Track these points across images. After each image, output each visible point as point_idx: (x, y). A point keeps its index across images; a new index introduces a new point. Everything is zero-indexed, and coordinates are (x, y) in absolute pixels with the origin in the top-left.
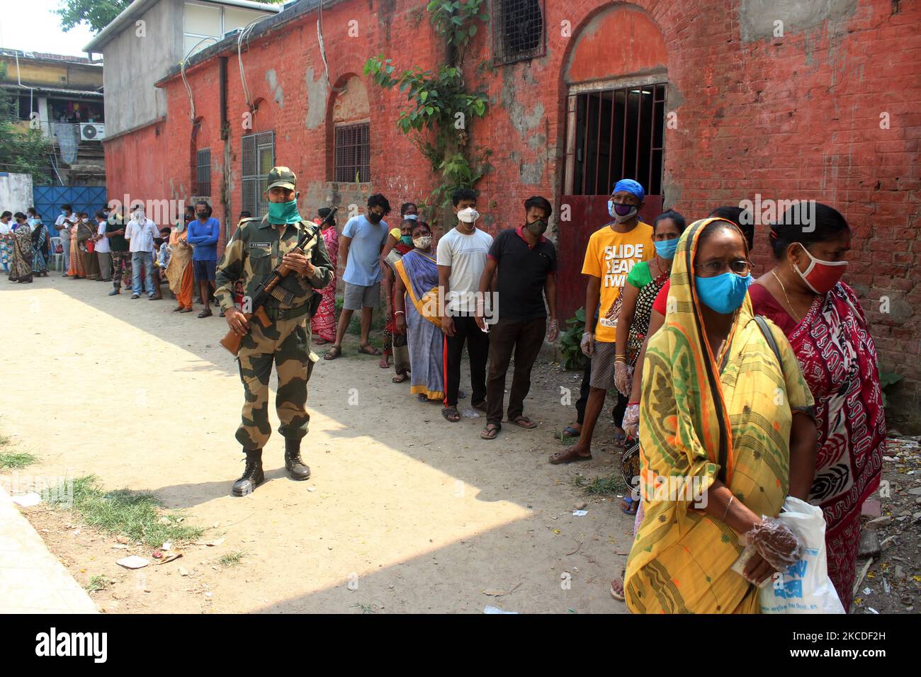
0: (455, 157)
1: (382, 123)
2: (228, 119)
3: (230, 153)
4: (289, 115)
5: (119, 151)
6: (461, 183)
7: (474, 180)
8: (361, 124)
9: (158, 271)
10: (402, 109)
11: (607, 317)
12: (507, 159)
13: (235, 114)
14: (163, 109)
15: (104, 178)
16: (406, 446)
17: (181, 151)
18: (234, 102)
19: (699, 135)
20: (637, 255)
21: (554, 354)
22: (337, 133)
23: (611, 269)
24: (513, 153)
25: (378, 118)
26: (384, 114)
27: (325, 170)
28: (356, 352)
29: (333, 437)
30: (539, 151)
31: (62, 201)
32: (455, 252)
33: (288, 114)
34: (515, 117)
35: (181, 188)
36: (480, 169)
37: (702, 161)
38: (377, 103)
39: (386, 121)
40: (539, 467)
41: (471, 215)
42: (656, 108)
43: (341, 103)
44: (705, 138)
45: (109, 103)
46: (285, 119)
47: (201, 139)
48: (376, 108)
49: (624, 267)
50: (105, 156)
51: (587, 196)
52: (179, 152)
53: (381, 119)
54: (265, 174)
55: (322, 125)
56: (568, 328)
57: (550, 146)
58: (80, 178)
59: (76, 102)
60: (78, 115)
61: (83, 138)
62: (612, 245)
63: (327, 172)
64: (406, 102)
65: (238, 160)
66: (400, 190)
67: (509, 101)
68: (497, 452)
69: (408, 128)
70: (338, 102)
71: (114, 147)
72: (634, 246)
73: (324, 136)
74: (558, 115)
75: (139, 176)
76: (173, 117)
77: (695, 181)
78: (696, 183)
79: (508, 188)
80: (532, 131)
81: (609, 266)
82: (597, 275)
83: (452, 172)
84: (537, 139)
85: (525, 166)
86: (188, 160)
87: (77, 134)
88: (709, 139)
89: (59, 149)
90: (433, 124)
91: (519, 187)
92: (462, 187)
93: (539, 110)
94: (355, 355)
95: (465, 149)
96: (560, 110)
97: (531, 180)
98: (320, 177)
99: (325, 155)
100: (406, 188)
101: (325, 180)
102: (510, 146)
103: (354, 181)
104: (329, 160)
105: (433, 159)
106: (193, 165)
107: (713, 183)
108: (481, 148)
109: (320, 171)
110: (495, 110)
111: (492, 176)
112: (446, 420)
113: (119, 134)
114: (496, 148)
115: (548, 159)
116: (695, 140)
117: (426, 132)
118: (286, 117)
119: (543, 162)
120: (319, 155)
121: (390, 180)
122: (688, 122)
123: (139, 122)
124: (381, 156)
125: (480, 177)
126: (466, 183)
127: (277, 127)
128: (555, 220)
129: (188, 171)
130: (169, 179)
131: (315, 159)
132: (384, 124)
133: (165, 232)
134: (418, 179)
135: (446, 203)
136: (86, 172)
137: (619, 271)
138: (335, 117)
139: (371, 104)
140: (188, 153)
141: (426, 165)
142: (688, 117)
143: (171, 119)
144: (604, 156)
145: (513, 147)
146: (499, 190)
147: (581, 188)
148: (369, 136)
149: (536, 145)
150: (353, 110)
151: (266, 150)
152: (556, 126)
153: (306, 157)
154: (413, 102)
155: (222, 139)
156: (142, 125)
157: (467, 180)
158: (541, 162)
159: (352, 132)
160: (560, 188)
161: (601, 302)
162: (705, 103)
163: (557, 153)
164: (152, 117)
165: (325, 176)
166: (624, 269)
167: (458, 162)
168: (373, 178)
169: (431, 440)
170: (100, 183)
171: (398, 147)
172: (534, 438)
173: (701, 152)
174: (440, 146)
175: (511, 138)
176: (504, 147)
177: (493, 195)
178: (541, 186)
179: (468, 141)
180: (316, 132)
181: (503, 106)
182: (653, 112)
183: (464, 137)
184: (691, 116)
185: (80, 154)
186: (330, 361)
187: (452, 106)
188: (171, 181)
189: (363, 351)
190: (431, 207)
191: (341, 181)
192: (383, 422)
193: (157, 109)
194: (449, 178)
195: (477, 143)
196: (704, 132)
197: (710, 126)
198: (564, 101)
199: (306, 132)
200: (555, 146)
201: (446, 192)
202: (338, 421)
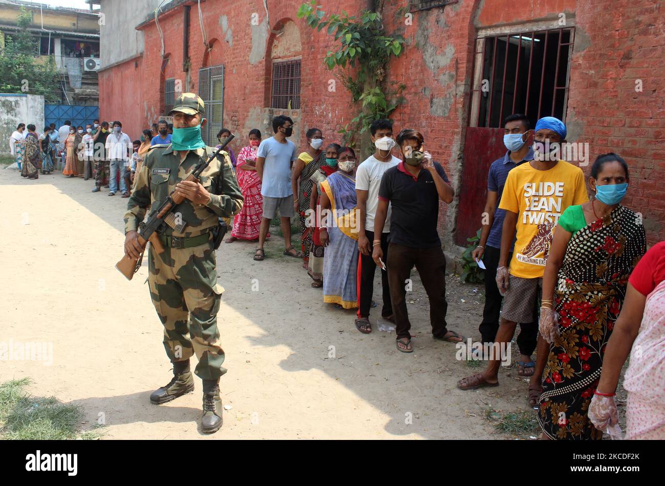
0: (373, 90)
1: (311, 60)
2: (189, 55)
3: (190, 82)
4: (237, 53)
5: (109, 79)
6: (378, 112)
7: (389, 110)
8: (294, 61)
9: (129, 175)
10: (329, 49)
11: (524, 254)
12: (419, 93)
13: (195, 51)
14: (141, 47)
15: (97, 100)
16: (321, 359)
17: (153, 80)
18: (194, 41)
19: (604, 76)
20: (557, 194)
21: (454, 267)
22: (274, 68)
23: (530, 206)
24: (425, 88)
25: (308, 56)
26: (313, 53)
27: (263, 98)
28: (282, 254)
29: (254, 345)
30: (449, 87)
31: (66, 117)
32: (372, 178)
33: (235, 52)
34: (427, 57)
35: (153, 109)
36: (394, 102)
37: (606, 101)
38: (308, 43)
39: (315, 58)
40: (448, 391)
41: (388, 144)
42: (561, 50)
43: (278, 43)
44: (611, 78)
45: (103, 43)
46: (233, 56)
47: (169, 71)
48: (306, 48)
49: (543, 205)
50: (99, 83)
51: (491, 128)
52: (152, 81)
53: (311, 56)
54: (216, 99)
55: (262, 61)
56: (468, 245)
57: (459, 82)
58: (81, 99)
59: (82, 42)
60: (83, 51)
61: (86, 69)
62: (531, 182)
63: (265, 100)
64: (333, 42)
65: (195, 88)
66: (324, 117)
67: (422, 43)
68: (406, 372)
69: (333, 65)
70: (276, 42)
71: (106, 76)
72: (555, 184)
73: (263, 70)
74: (467, 56)
75: (122, 98)
76: (148, 53)
77: (599, 119)
78: (599, 121)
79: (419, 118)
80: (443, 69)
81: (528, 204)
82: (514, 210)
83: (370, 104)
84: (447, 76)
85: (435, 100)
86: (158, 87)
87: (82, 66)
88: (615, 80)
89: (68, 77)
90: (355, 62)
91: (429, 118)
92: (378, 116)
93: (450, 51)
94: (281, 257)
95: (382, 84)
96: (469, 52)
97: (440, 112)
98: (259, 104)
99: (264, 85)
100: (330, 115)
101: (263, 106)
102: (422, 82)
103: (286, 108)
104: (267, 89)
105: (354, 91)
106: (162, 91)
107: (617, 122)
108: (397, 83)
109: (259, 99)
110: (410, 50)
111: (404, 107)
112: (359, 332)
113: (110, 66)
114: (409, 84)
115: (456, 94)
116: (600, 81)
117: (349, 68)
118: (234, 54)
119: (452, 97)
120: (259, 86)
121: (317, 108)
122: (594, 63)
123: (124, 57)
124: (310, 87)
125: (394, 108)
126: (382, 113)
127: (226, 62)
128: (460, 149)
129: (158, 95)
130: (144, 102)
131: (256, 89)
132: (313, 61)
133: (136, 144)
134: (340, 108)
135: (363, 130)
136: (86, 95)
137: (538, 209)
138: (273, 55)
139: (303, 44)
140: (158, 81)
141: (348, 97)
142: (595, 59)
143: (147, 55)
144: (509, 93)
145: (424, 83)
146: (411, 120)
147: (485, 121)
148: (300, 71)
149: (445, 81)
150: (288, 49)
151: (218, 81)
152: (465, 65)
153: (248, 87)
154: (339, 42)
155: (184, 71)
156: (125, 60)
157: (383, 110)
158: (450, 97)
159: (286, 67)
160: (466, 121)
161: (518, 237)
162: (613, 46)
163: (464, 89)
164: (133, 54)
165: (263, 103)
166: (543, 207)
167: (375, 94)
168: (303, 106)
169: (344, 354)
170: (96, 103)
171: (324, 81)
172: (441, 356)
173: (605, 92)
174: (360, 80)
175: (423, 75)
176: (417, 83)
177: (405, 124)
178: (448, 118)
179: (385, 77)
180: (258, 66)
181: (417, 47)
182: (558, 54)
183: (381, 73)
184: (597, 57)
185: (83, 81)
186: (258, 262)
187: (372, 46)
188: (145, 103)
189: (288, 253)
190: (350, 132)
191: (276, 108)
192: (300, 330)
193: (137, 47)
194: (367, 108)
195: (393, 78)
196: (611, 73)
197: (616, 67)
198: (473, 43)
199: (249, 66)
200: (464, 83)
201: (364, 121)
202: (260, 327)
